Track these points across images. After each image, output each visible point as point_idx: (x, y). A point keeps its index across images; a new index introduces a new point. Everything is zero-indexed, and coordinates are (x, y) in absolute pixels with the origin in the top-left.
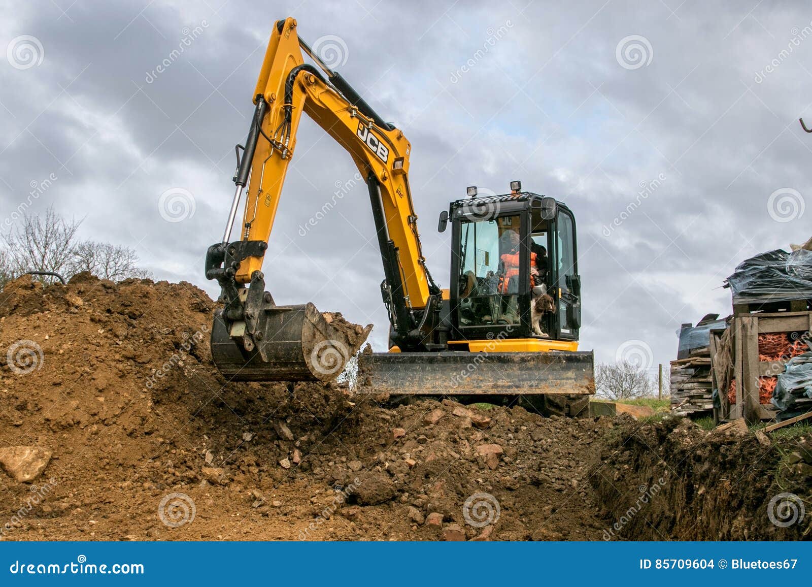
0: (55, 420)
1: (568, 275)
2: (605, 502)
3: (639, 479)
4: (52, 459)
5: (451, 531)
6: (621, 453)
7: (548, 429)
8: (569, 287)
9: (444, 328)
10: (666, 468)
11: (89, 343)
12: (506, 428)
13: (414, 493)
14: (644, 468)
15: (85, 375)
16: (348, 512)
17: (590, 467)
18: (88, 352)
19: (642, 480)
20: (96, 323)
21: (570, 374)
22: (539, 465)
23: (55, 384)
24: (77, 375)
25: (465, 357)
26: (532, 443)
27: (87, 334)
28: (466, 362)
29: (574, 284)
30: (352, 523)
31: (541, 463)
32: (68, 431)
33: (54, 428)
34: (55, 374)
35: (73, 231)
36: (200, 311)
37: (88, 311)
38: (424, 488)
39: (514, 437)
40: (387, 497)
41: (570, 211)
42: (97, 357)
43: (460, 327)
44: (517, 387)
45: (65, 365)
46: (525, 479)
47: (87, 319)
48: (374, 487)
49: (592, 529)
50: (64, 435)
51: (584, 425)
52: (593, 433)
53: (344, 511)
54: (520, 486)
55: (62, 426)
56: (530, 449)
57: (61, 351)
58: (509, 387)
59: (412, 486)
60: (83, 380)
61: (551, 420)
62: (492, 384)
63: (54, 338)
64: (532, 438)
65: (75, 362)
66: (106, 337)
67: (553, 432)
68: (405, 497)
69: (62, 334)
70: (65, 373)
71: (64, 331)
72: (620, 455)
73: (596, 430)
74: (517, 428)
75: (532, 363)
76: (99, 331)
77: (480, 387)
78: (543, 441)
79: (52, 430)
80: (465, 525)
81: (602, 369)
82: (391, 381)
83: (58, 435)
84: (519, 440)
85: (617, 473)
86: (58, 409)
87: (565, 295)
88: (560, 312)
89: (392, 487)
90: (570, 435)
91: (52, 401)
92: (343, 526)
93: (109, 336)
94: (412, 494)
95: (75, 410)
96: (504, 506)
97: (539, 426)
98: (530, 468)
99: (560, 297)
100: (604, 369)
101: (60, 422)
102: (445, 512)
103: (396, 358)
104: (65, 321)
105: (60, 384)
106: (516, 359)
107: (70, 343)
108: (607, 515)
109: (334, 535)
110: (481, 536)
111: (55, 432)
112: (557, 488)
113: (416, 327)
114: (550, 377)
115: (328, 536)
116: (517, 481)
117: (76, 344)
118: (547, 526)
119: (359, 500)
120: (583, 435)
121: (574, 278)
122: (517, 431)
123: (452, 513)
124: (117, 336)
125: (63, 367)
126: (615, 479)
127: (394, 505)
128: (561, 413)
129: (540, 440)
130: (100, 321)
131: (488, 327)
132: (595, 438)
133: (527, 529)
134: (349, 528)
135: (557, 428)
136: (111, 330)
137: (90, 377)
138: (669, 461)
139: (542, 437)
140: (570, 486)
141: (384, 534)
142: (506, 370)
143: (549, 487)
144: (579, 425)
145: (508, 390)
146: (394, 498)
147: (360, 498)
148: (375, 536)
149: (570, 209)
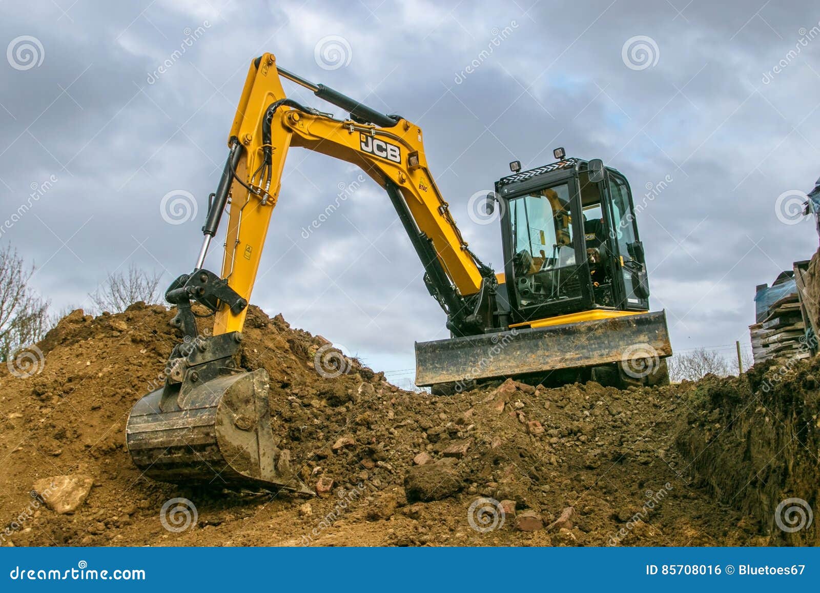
0: (96, 445)
1: (629, 243)
2: (698, 469)
3: (734, 437)
4: (94, 486)
5: (525, 518)
6: (710, 412)
7: (627, 401)
8: (631, 255)
9: (503, 312)
10: (766, 414)
11: (131, 364)
12: (581, 406)
13: (483, 483)
14: (739, 423)
15: (127, 396)
16: (410, 511)
17: (677, 435)
18: (128, 373)
19: (738, 437)
20: (138, 343)
21: (642, 338)
22: (620, 440)
23: (94, 409)
24: (118, 398)
25: (528, 334)
26: (610, 418)
27: (128, 356)
28: (528, 339)
29: (637, 251)
30: (415, 521)
31: (622, 437)
32: (110, 456)
33: (95, 454)
34: (94, 398)
35: (156, 283)
36: (255, 327)
37: (129, 333)
38: (493, 475)
39: (590, 414)
40: (453, 489)
41: (623, 176)
42: (138, 377)
43: (520, 308)
44: (587, 358)
45: (105, 388)
46: (606, 456)
47: (128, 341)
48: (437, 479)
49: (687, 501)
50: (107, 461)
51: (665, 392)
52: (676, 399)
53: (406, 510)
54: (601, 464)
55: (103, 451)
56: (609, 425)
57: (100, 375)
58: (578, 359)
59: (480, 475)
60: (125, 402)
61: (628, 392)
62: (559, 358)
63: (95, 364)
64: (610, 414)
65: (115, 385)
66: (148, 356)
67: (632, 403)
68: (473, 488)
69: (103, 358)
70: (104, 396)
71: (105, 354)
72: (709, 414)
73: (679, 395)
74: (593, 404)
75: (600, 331)
76: (141, 351)
77: (547, 363)
78: (623, 414)
79: (94, 456)
80: (542, 510)
81: (679, 360)
82: (452, 369)
83: (101, 460)
84: (596, 416)
85: (708, 434)
86: (98, 434)
87: (627, 264)
88: (625, 281)
89: (457, 478)
90: (651, 404)
91: (92, 426)
92: (404, 525)
93: (152, 355)
94: (481, 484)
95: (116, 433)
96: (584, 486)
97: (617, 399)
98: (611, 444)
99: (622, 265)
100: (682, 360)
101: (101, 447)
102: (518, 498)
103: (454, 344)
104: (106, 345)
105: (99, 408)
106: (583, 329)
107: (110, 366)
108: (702, 483)
109: (393, 536)
110: (559, 520)
111: (97, 459)
112: (642, 461)
113: (472, 313)
114: (621, 343)
115: (387, 538)
116: (597, 458)
117: (117, 366)
118: (635, 502)
119: (421, 496)
120: (665, 403)
121: (636, 245)
122: (592, 407)
123: (525, 499)
124: (160, 355)
125: (102, 391)
126: (706, 441)
127: (461, 497)
128: (639, 383)
129: (619, 413)
130: (141, 341)
131: (549, 305)
132: (679, 404)
133: (613, 507)
134: (411, 528)
135: (636, 399)
136: (154, 349)
137: (132, 398)
138: (769, 405)
139: (621, 410)
140: (657, 457)
141: (451, 530)
142: (573, 342)
143: (633, 461)
144: (660, 392)
145: (577, 362)
146: (461, 489)
147: (423, 492)
148: (439, 533)
149: (621, 173)
